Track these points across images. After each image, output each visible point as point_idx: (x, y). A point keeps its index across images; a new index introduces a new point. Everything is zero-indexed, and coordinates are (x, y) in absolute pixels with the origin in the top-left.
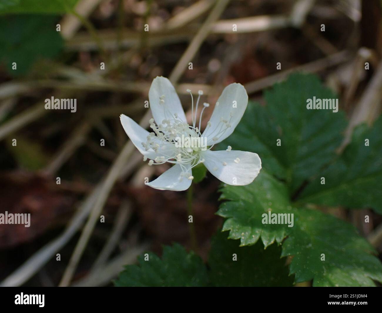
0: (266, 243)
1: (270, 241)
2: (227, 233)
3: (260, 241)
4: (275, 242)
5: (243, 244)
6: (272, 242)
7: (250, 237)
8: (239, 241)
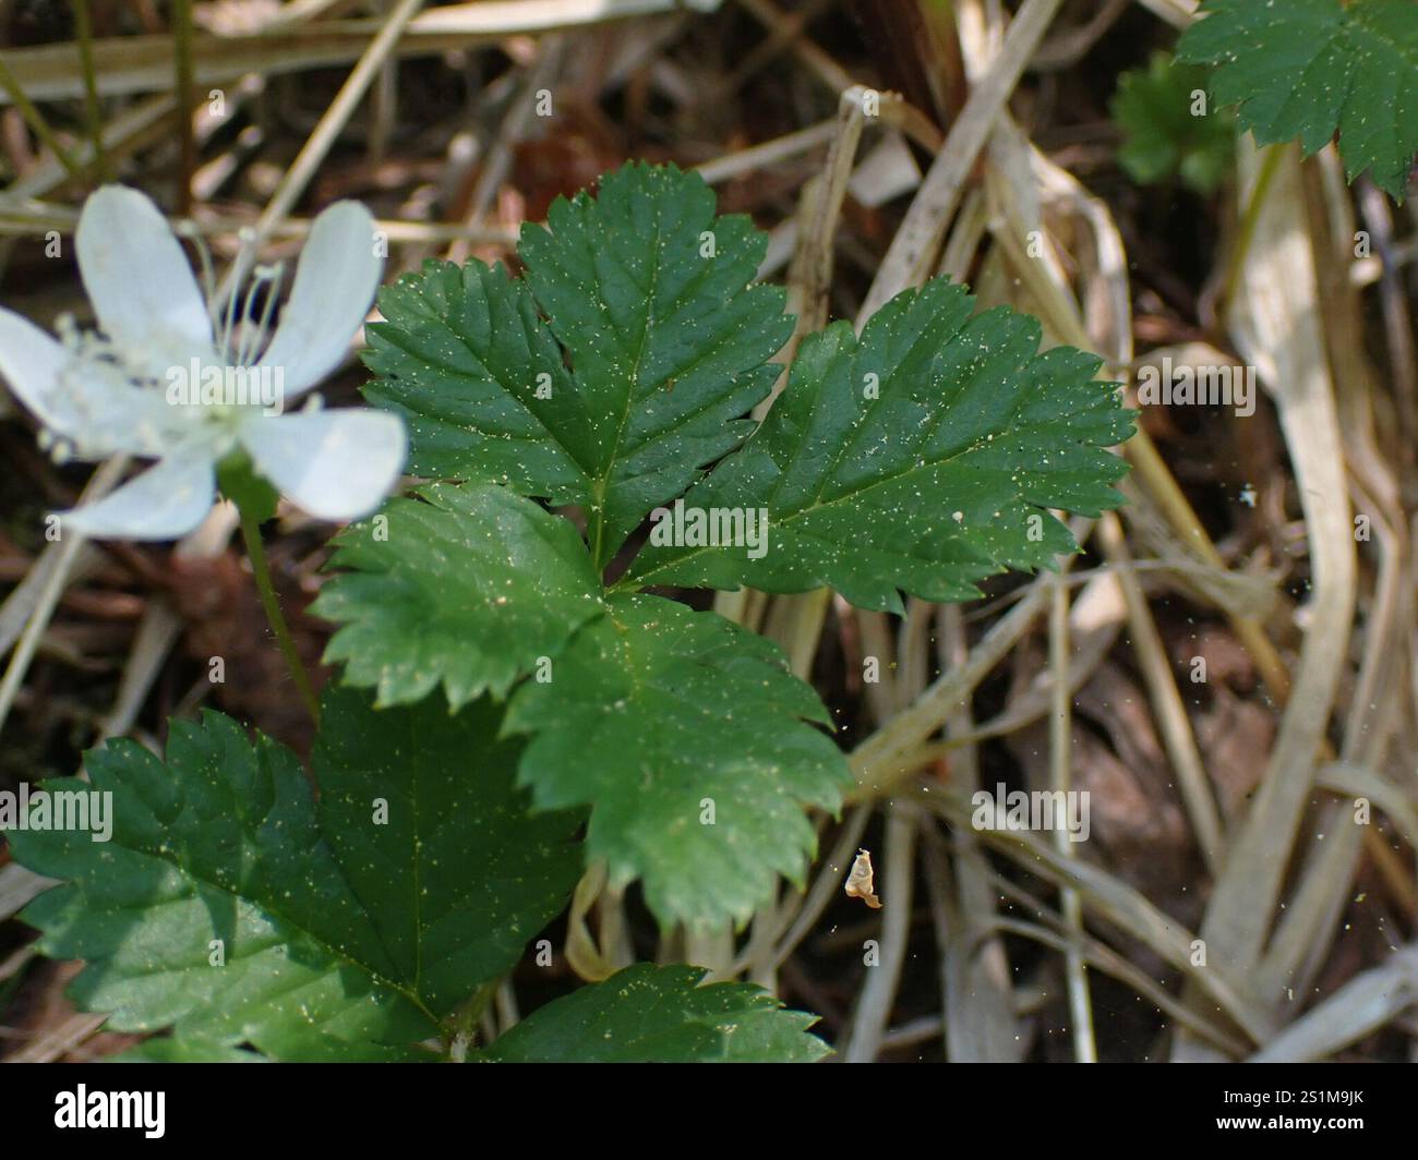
0: (456, 697)
1: (468, 687)
2: (338, 669)
3: (439, 693)
4: (487, 694)
5: (385, 700)
6: (477, 691)
7: (410, 679)
8: (372, 693)
